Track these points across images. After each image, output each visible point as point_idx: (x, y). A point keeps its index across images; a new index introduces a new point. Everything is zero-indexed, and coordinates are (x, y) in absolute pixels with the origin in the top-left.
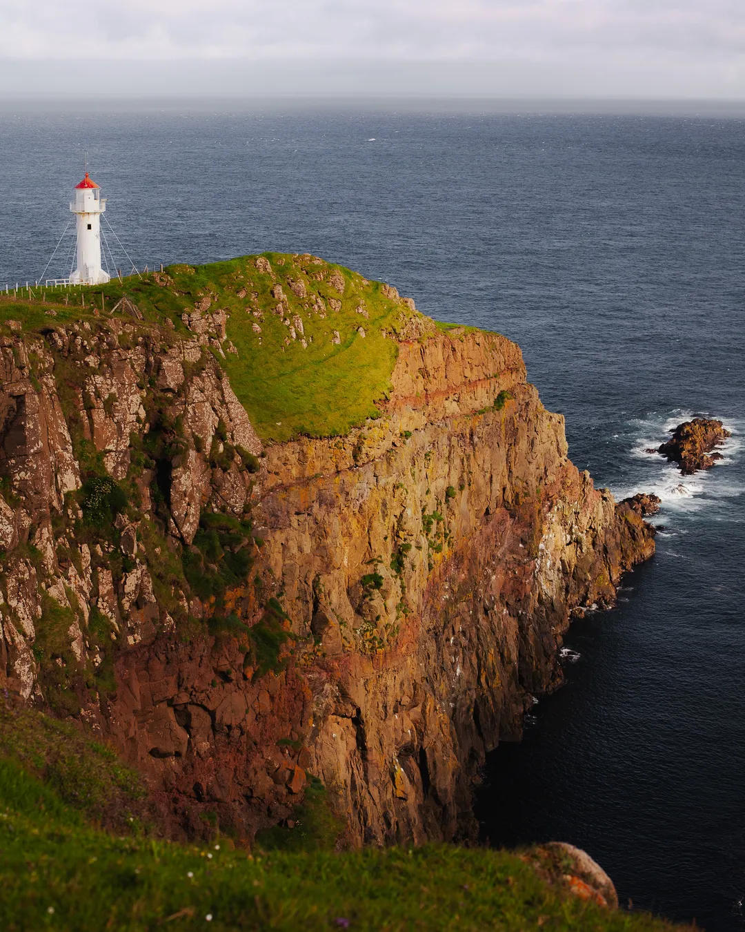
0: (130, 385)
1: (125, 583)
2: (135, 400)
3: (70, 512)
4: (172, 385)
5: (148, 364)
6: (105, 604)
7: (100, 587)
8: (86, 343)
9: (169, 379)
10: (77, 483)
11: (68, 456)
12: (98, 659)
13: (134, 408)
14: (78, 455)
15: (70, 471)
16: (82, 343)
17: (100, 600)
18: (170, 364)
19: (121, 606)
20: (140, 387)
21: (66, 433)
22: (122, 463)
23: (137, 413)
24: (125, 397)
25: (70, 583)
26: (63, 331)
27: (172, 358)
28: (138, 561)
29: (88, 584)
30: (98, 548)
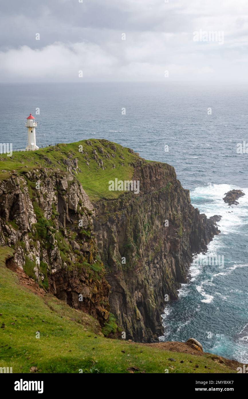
0: (51, 189)
1: (51, 253)
2: (53, 193)
3: (33, 230)
4: (65, 188)
5: (57, 182)
6: (45, 260)
7: (43, 254)
8: (37, 176)
9: (64, 187)
10: (35, 221)
11: (32, 212)
12: (43, 277)
13: (53, 196)
14: (36, 212)
15: (33, 217)
16: (36, 176)
17: (43, 258)
18: (64, 182)
19: (50, 260)
20: (54, 190)
21: (31, 205)
22: (49, 214)
23: (54, 198)
24: (50, 193)
25: (34, 253)
26: (30, 173)
27: (64, 180)
28: (55, 245)
29: (40, 254)
30: (42, 242)
